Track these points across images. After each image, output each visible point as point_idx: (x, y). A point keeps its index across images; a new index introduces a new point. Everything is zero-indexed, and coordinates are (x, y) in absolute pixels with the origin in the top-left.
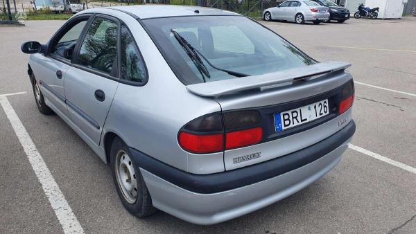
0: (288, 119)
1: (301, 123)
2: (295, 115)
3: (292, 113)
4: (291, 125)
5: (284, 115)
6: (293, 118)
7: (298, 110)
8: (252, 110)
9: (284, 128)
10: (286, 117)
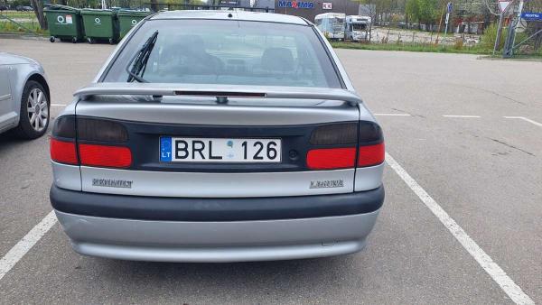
0: (185, 149)
1: (207, 159)
2: (198, 146)
3: (194, 142)
4: (189, 159)
5: (177, 142)
6: (194, 150)
7: (206, 141)
8: (113, 122)
9: (174, 159)
10: (181, 146)
